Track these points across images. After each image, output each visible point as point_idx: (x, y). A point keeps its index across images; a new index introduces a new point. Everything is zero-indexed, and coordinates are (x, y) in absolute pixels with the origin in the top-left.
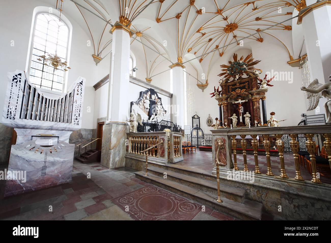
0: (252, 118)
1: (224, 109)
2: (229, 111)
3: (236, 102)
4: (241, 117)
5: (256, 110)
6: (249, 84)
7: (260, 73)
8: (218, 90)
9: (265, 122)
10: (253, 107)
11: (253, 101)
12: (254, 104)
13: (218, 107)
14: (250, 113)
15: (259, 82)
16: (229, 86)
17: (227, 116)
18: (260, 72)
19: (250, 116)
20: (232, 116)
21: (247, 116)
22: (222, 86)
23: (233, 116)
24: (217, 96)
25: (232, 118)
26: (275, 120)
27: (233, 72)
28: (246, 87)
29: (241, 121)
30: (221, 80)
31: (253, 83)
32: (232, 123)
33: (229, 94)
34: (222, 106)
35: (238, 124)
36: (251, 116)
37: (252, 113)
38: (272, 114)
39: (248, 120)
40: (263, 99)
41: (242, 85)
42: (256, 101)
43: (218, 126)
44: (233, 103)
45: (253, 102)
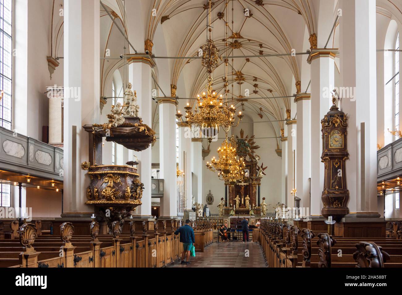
0: (251, 201)
1: (229, 190)
2: (234, 192)
4: (243, 199)
5: (253, 195)
9: (259, 205)
10: (252, 191)
12: (253, 189)
13: (224, 186)
14: (249, 197)
15: (257, 168)
17: (232, 197)
18: (259, 159)
19: (249, 199)
20: (236, 197)
21: (248, 199)
23: (237, 198)
25: (236, 200)
26: (265, 204)
29: (243, 203)
31: (253, 168)
32: (235, 204)
34: (228, 186)
35: (240, 204)
37: (251, 197)
38: (264, 199)
39: (247, 202)
40: (259, 184)
42: (254, 186)
43: (223, 206)
44: (237, 184)
45: (252, 187)
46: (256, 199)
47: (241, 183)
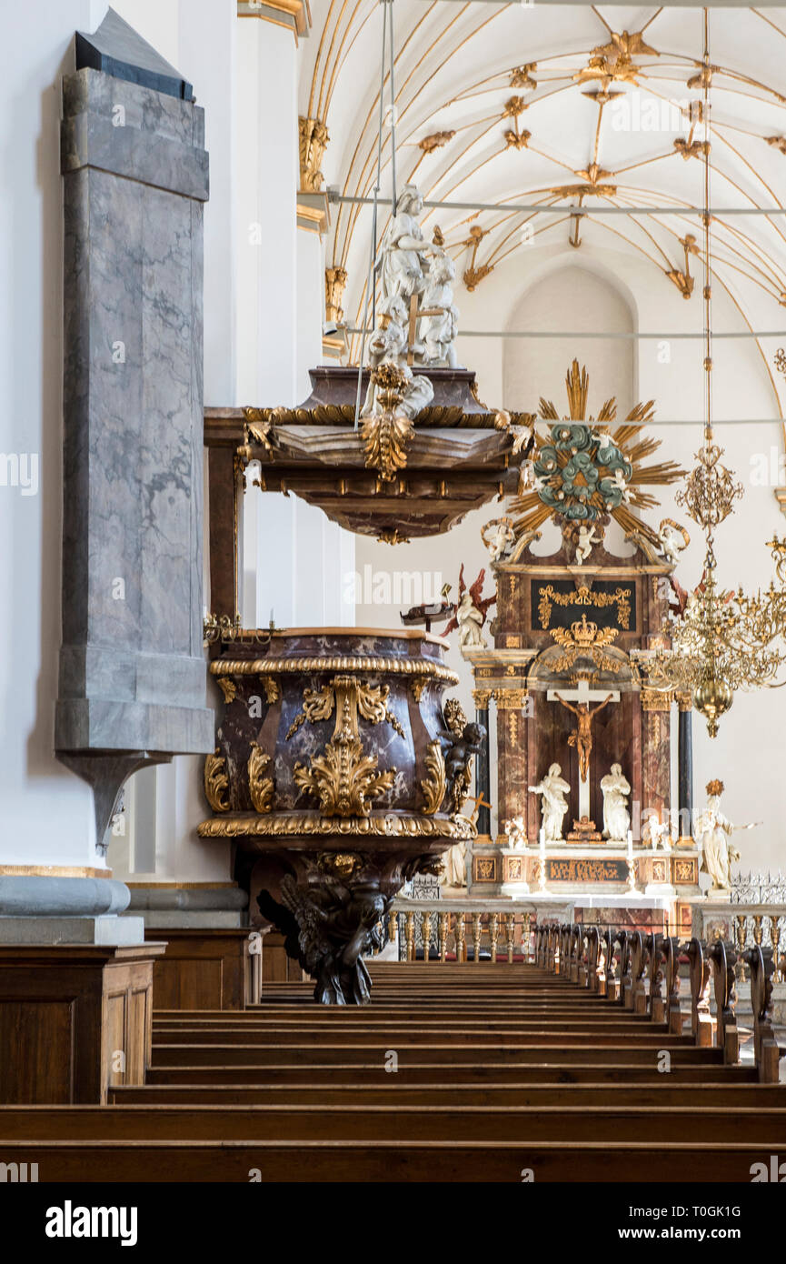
2: (532, 745)
3: (567, 695)
4: (584, 791)
5: (654, 764)
6: (632, 600)
7: (681, 549)
8: (476, 591)
10: (644, 741)
11: (647, 712)
12: (649, 726)
14: (627, 773)
16: (539, 583)
17: (518, 773)
18: (683, 544)
19: (626, 791)
20: (542, 775)
21: (615, 792)
22: (501, 575)
23: (548, 780)
24: (470, 640)
25: (546, 793)
26: (721, 819)
27: (561, 496)
28: (622, 618)
29: (584, 811)
30: (496, 523)
31: (651, 601)
33: (539, 638)
34: (494, 707)
35: (571, 823)
36: (631, 792)
37: (637, 776)
38: (715, 788)
40: (684, 703)
41: (602, 600)
42: (658, 713)
44: (551, 697)
45: (644, 714)
46: (668, 790)
47: (576, 687)
